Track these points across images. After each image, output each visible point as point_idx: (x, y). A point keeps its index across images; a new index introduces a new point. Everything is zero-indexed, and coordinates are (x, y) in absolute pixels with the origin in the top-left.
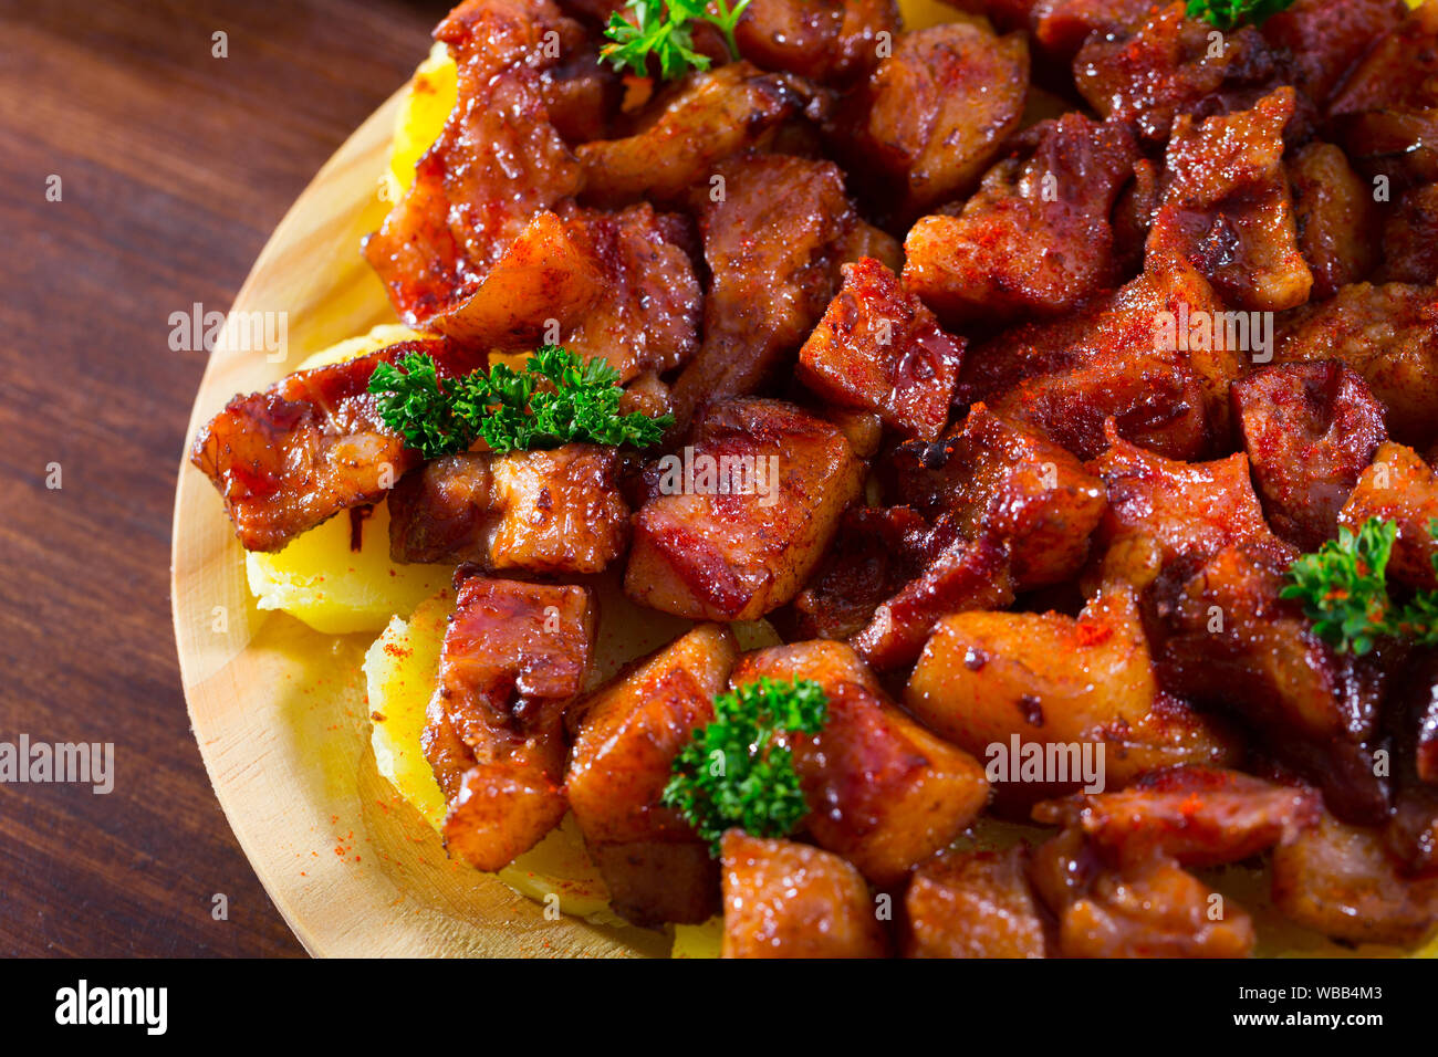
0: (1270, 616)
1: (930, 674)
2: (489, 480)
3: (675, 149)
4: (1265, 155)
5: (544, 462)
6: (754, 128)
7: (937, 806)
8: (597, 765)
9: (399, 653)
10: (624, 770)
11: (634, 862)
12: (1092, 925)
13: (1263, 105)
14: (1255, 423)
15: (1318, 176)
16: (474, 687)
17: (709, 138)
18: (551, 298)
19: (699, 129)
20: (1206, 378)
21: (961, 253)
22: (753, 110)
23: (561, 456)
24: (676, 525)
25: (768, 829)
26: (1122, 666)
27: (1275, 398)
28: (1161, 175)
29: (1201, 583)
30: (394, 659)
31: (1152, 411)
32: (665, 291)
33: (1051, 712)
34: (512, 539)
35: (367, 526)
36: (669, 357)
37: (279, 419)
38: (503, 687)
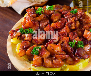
0: (68, 45)
1: (48, 48)
2: (25, 35)
4: (73, 21)
7: (47, 54)
8: (28, 51)
9: (19, 45)
11: (29, 57)
12: (54, 62)
13: (73, 18)
15: (77, 22)
16: (22, 47)
18: (30, 25)
21: (55, 25)
22: (44, 16)
23: (29, 34)
25: (36, 55)
26: (59, 47)
27: (71, 34)
28: (68, 21)
29: (64, 43)
31: (64, 34)
34: (26, 39)
35: (18, 38)
37: (14, 31)
38: (24, 47)
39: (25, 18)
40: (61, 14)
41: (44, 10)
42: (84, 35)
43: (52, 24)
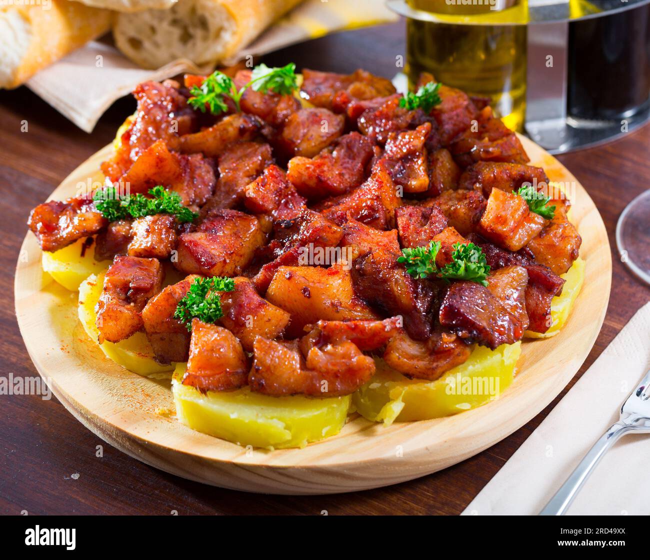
0: (393, 268)
1: (273, 288)
2: (131, 228)
3: (213, 135)
4: (419, 142)
5: (149, 219)
6: (242, 131)
7: (269, 320)
8: (153, 305)
9: (92, 284)
10: (161, 306)
11: (163, 339)
12: (317, 355)
13: (419, 129)
14: (401, 222)
15: (439, 157)
16: (115, 286)
17: (225, 132)
18: (159, 168)
19: (222, 129)
20: (388, 210)
21: (308, 168)
22: (242, 124)
23: (156, 217)
24: (193, 239)
26: (340, 281)
27: (410, 215)
28: (383, 151)
29: (371, 257)
30: (90, 286)
31: (367, 216)
32: (203, 178)
33: (313, 293)
34: (136, 245)
36: (201, 200)
37: (62, 208)
38: (125, 287)
39: (126, 136)
40: (340, 118)
41: (238, 90)
42: (487, 219)
43: (293, 163)
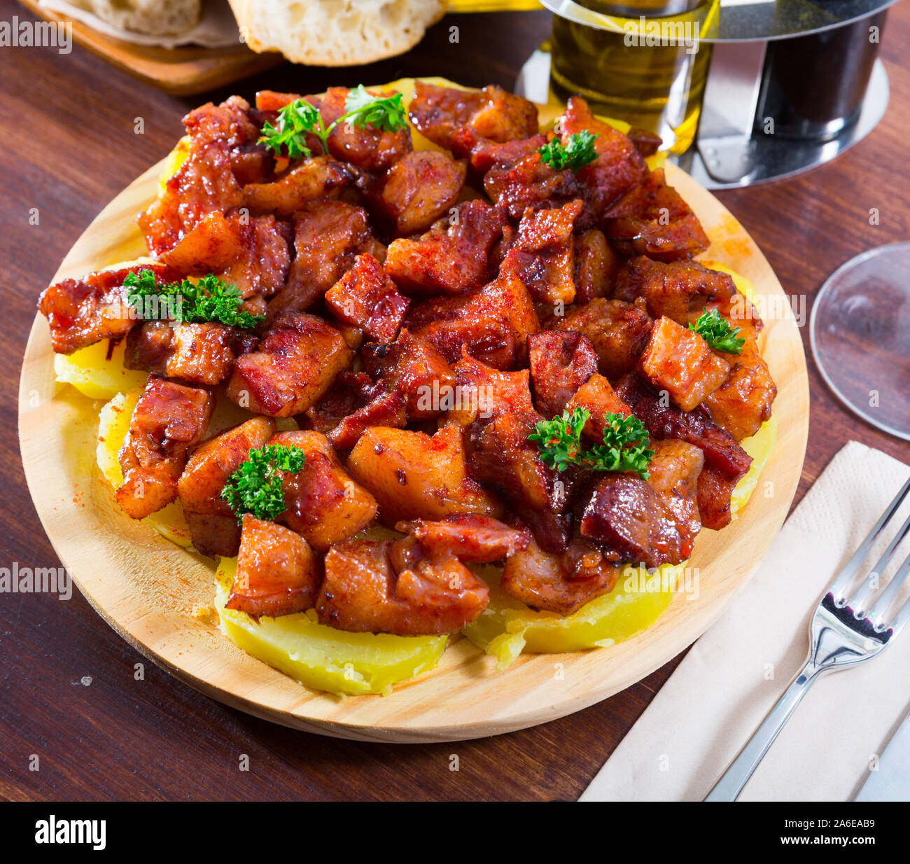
0: (522, 447)
1: (358, 455)
2: (172, 334)
3: (289, 191)
4: (564, 230)
5: (196, 329)
6: (328, 187)
7: (349, 516)
8: (193, 475)
9: (118, 410)
10: (205, 479)
11: (204, 523)
12: (410, 582)
13: (566, 208)
14: (536, 356)
15: (590, 245)
16: (145, 431)
17: (305, 188)
18: (213, 252)
19: (301, 183)
20: (517, 332)
21: (413, 258)
22: (328, 178)
23: (205, 327)
24: (253, 367)
25: (265, 516)
26: (448, 462)
27: (548, 346)
28: (515, 235)
29: (492, 428)
30: (115, 413)
31: (489, 344)
32: (272, 257)
33: (409, 479)
34: (177, 363)
35: (116, 349)
36: (269, 289)
37: (80, 292)
38: (159, 433)
39: (175, 184)
40: (462, 166)
41: (327, 125)
42: (652, 364)
